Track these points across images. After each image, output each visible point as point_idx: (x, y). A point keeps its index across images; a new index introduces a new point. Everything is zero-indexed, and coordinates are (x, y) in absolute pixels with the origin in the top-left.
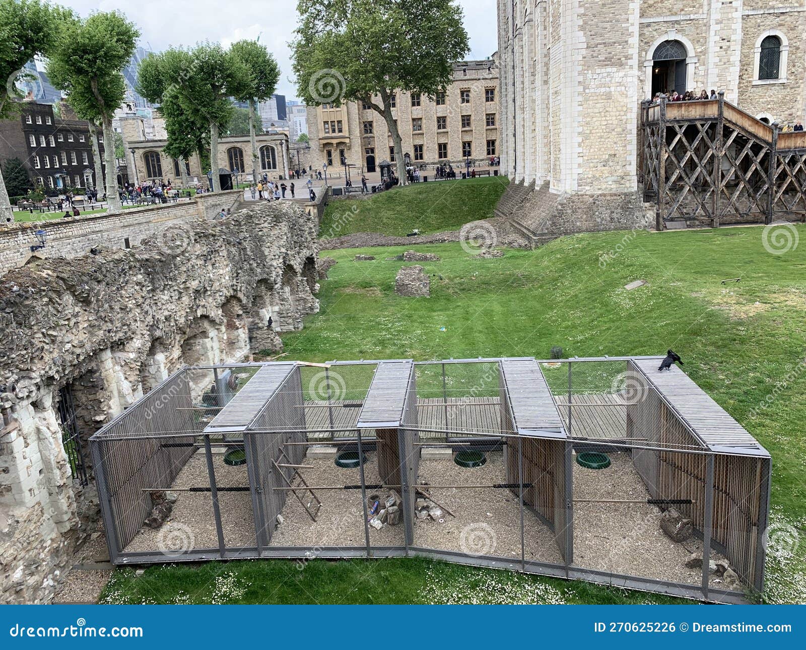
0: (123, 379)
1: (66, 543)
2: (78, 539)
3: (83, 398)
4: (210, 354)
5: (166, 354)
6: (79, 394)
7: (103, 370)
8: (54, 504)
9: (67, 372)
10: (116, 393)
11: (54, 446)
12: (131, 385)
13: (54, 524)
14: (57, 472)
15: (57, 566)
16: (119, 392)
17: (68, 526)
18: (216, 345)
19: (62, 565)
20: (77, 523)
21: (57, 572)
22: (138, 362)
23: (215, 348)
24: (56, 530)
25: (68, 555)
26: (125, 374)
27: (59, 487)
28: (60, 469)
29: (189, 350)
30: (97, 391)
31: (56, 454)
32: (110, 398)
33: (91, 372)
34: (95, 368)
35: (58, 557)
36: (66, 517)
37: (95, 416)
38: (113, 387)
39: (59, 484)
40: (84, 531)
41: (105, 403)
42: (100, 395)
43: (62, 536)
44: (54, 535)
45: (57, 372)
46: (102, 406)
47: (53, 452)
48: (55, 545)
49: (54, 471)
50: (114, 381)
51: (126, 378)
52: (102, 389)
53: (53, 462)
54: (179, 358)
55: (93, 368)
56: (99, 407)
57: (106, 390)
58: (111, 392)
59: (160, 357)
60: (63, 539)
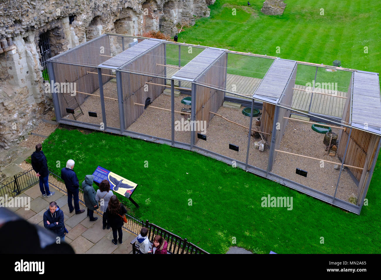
0: (75, 34)
1: (39, 109)
2: (45, 108)
3: (54, 41)
4: (132, 30)
5: (103, 26)
6: (52, 39)
7: (64, 28)
8: (34, 89)
9: (42, 26)
10: (70, 41)
11: (33, 61)
12: (78, 38)
13: (34, 99)
14: (35, 74)
15: (34, 117)
16: (72, 41)
17: (40, 101)
18: (136, 25)
19: (37, 118)
20: (45, 100)
21: (34, 120)
22: (84, 27)
23: (135, 27)
24: (35, 101)
25: (40, 114)
26: (76, 32)
27: (36, 81)
28: (36, 73)
29: (121, 26)
30: (61, 39)
31: (34, 65)
32: (67, 43)
33: (57, 28)
34: (60, 26)
35: (35, 114)
36: (39, 96)
37: (59, 51)
38: (69, 38)
39: (35, 80)
40: (49, 105)
41: (65, 46)
42: (62, 41)
43: (38, 105)
44: (33, 103)
45: (36, 24)
46: (63, 47)
47: (33, 64)
48: (34, 108)
49: (34, 73)
50: (70, 35)
51: (76, 35)
52: (63, 38)
53: (33, 69)
54: (112, 30)
55: (58, 26)
56: (62, 47)
57: (65, 39)
58: (68, 40)
59: (100, 27)
60: (38, 106)
